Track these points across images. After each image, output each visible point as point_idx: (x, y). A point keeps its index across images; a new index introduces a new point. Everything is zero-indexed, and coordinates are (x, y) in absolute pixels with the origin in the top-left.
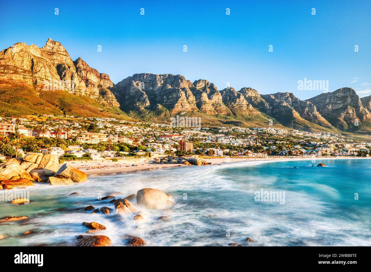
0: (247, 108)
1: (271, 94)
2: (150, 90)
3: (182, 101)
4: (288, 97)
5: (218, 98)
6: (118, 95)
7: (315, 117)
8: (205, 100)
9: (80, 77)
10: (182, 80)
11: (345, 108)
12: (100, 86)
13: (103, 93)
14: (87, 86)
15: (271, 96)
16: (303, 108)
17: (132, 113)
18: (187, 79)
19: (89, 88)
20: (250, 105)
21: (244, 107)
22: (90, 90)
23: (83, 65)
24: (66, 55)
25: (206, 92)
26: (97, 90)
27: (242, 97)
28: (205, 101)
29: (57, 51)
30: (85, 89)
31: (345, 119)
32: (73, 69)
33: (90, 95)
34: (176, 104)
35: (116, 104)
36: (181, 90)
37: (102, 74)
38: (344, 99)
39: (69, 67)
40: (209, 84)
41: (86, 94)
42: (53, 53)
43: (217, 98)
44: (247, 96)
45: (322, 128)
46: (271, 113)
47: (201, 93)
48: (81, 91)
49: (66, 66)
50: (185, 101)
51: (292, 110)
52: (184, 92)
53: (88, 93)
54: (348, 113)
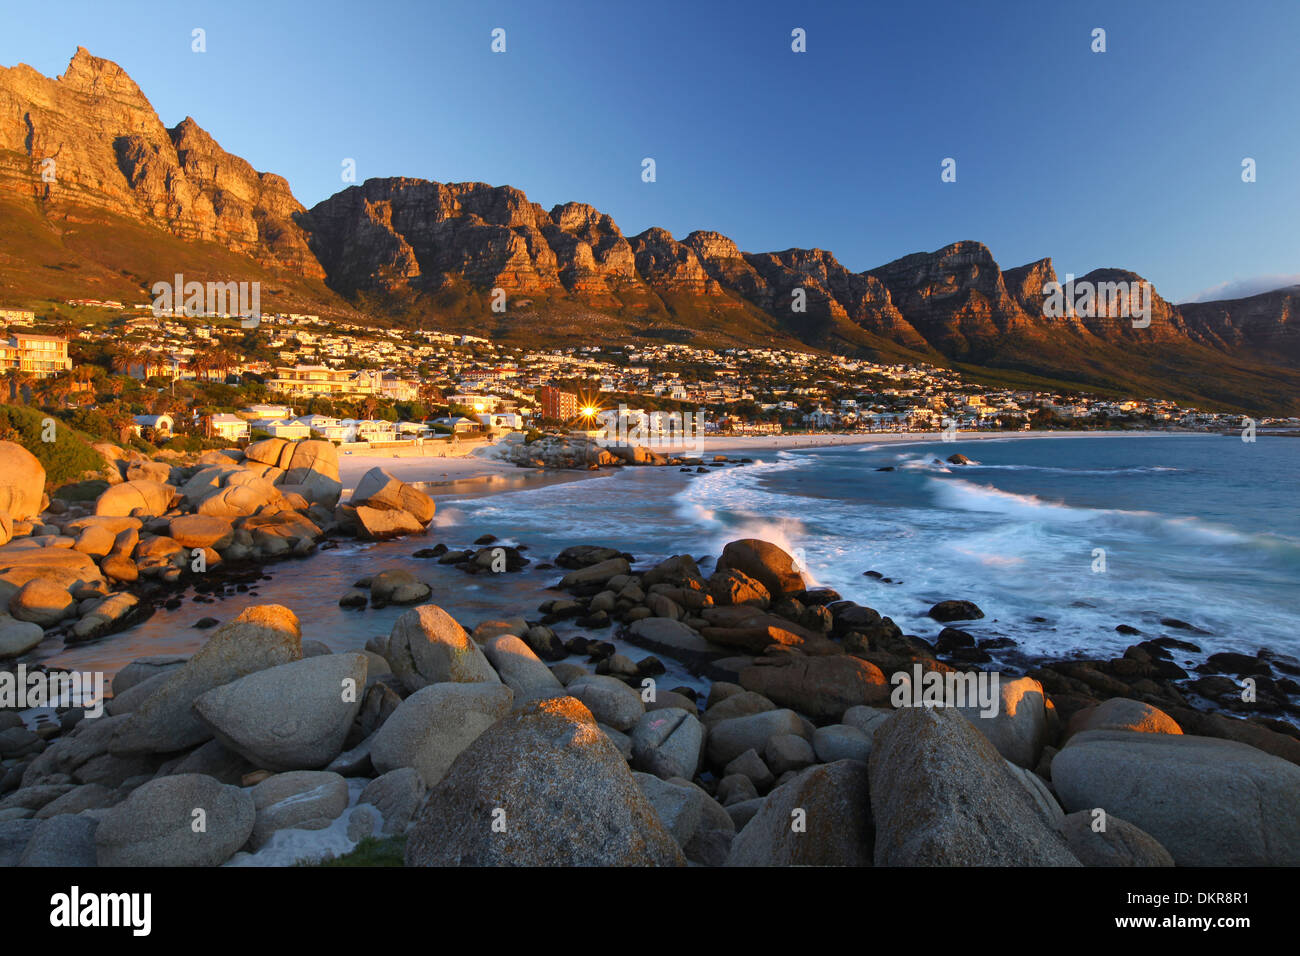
0: (706, 292)
1: (772, 253)
2: (420, 230)
3: (519, 265)
4: (818, 263)
5: (622, 260)
6: (318, 242)
7: (888, 321)
8: (585, 264)
9: (194, 182)
10: (516, 202)
11: (962, 298)
12: (258, 213)
13: (270, 235)
14: (218, 211)
15: (773, 258)
16: (858, 295)
17: (363, 300)
18: (531, 199)
19: (224, 219)
20: (716, 282)
21: (697, 289)
22: (227, 223)
23: (201, 141)
24: (140, 109)
25: (589, 241)
26: (251, 227)
27: (692, 260)
28: (586, 268)
29: (110, 92)
30: (214, 221)
31: (961, 328)
32: (168, 155)
33: (228, 243)
34: (501, 276)
35: (314, 269)
36: (513, 233)
37: (263, 174)
38: (962, 271)
39: (156, 149)
40: (598, 217)
41: (217, 237)
42: (97, 100)
43: (620, 260)
44: (705, 257)
45: (904, 350)
46: (770, 306)
47: (574, 243)
48: (202, 227)
49: (147, 145)
50: (527, 267)
51: (829, 299)
52: (524, 239)
53: (223, 233)
54: (970, 311)
